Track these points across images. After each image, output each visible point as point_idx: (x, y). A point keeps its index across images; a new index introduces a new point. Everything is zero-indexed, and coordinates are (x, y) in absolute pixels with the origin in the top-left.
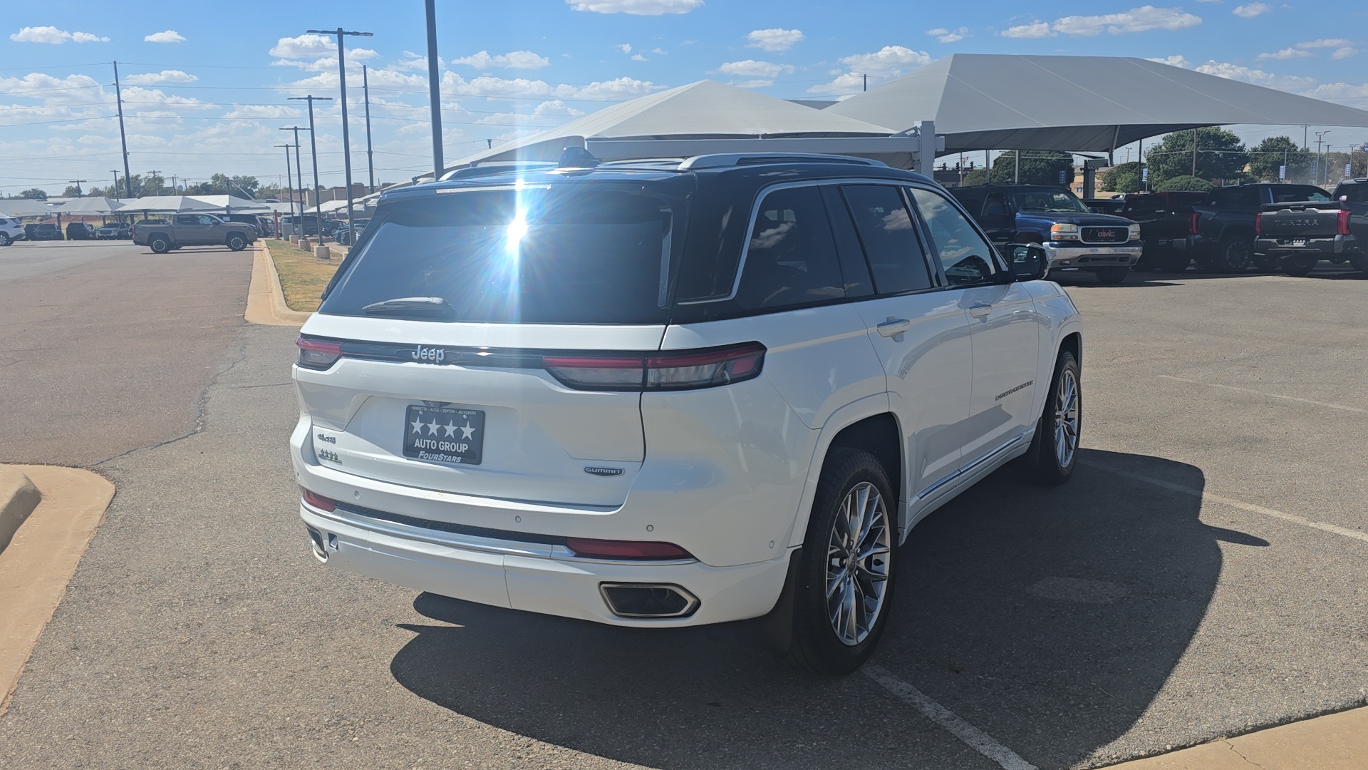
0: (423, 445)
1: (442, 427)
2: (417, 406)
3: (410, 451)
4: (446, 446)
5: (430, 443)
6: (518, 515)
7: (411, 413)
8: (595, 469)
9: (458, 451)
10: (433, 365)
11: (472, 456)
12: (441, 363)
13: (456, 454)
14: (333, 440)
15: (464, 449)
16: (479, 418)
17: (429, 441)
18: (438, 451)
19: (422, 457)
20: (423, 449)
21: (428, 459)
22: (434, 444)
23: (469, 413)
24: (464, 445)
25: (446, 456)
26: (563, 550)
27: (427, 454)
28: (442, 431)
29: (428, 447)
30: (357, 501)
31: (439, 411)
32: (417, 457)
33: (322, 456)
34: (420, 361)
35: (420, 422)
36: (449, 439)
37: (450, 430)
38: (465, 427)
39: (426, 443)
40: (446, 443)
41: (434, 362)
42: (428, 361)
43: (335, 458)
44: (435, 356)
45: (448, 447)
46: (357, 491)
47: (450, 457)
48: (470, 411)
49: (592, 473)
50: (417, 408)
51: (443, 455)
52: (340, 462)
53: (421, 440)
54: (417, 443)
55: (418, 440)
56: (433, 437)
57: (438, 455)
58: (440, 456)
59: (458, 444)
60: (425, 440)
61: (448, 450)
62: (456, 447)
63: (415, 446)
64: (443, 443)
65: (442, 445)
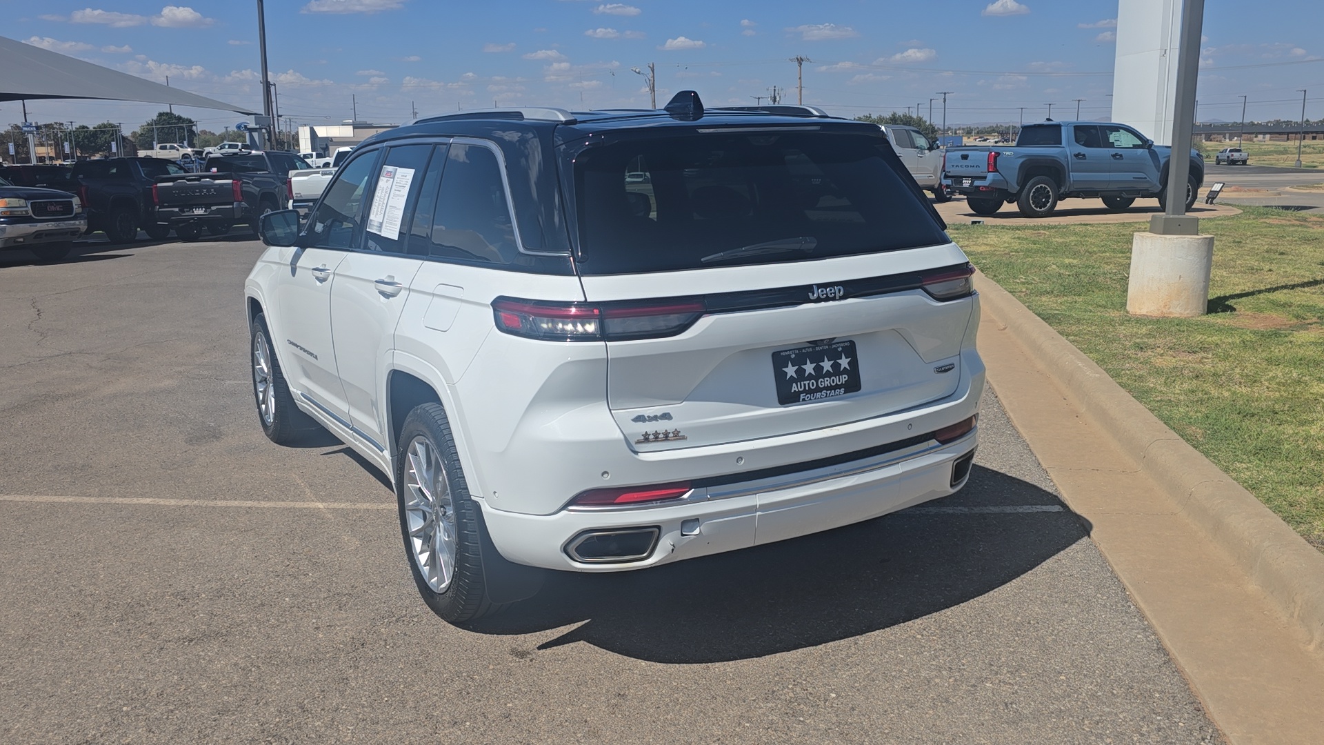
0: (801, 387)
1: (818, 365)
2: (786, 351)
3: (786, 397)
4: (827, 382)
5: (809, 384)
6: (909, 423)
7: (779, 359)
8: (941, 368)
9: (838, 383)
10: (831, 302)
11: (853, 385)
13: (837, 387)
14: (666, 416)
15: (844, 380)
16: (850, 349)
17: (807, 382)
18: (818, 390)
19: (804, 400)
20: (802, 392)
21: (810, 399)
22: (813, 383)
23: (842, 345)
24: (844, 376)
25: (828, 392)
26: (934, 442)
27: (809, 395)
28: (818, 369)
29: (807, 388)
30: (742, 467)
31: (817, 350)
32: (799, 401)
34: (818, 300)
35: (793, 366)
36: (829, 374)
37: (827, 365)
38: (841, 359)
39: (805, 385)
40: (826, 379)
41: (834, 299)
42: (827, 299)
43: (677, 436)
46: (739, 456)
47: (833, 391)
48: (843, 342)
49: (941, 372)
50: (788, 353)
51: (825, 391)
53: (799, 384)
54: (795, 388)
55: (794, 385)
56: (810, 377)
57: (820, 393)
58: (823, 393)
59: (837, 377)
60: (802, 383)
61: (829, 385)
62: (836, 379)
63: (793, 391)
64: (823, 380)
65: (821, 382)
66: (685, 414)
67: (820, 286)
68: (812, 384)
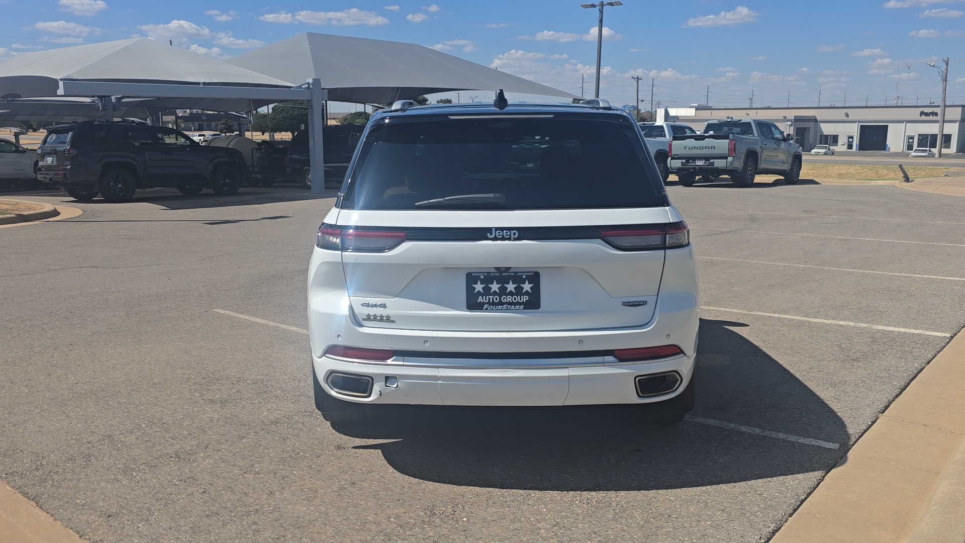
0: (486, 300)
1: (503, 286)
2: (477, 273)
3: (473, 305)
4: (509, 299)
5: (493, 298)
6: (581, 340)
7: (471, 278)
8: (629, 303)
9: (519, 301)
10: (507, 241)
11: (533, 303)
12: (515, 239)
13: (518, 303)
14: (384, 306)
15: (525, 299)
16: (535, 278)
17: (491, 297)
18: (501, 303)
19: (486, 309)
20: (486, 303)
21: (492, 309)
23: (527, 274)
24: (525, 297)
25: (509, 306)
26: (611, 358)
27: (492, 307)
28: (503, 289)
29: (491, 301)
30: (428, 347)
31: (503, 275)
32: (482, 309)
33: (364, 319)
34: (495, 239)
35: (481, 284)
36: (511, 293)
37: (511, 287)
38: (524, 284)
39: (489, 298)
40: (508, 297)
41: (509, 239)
42: (503, 239)
43: (388, 320)
44: (510, 235)
45: (510, 299)
46: (426, 340)
47: (513, 306)
48: (527, 272)
49: (627, 305)
50: (478, 274)
51: (506, 305)
52: (393, 322)
53: (484, 297)
54: (480, 299)
55: (480, 297)
56: (495, 293)
57: (502, 306)
58: (504, 306)
59: (519, 297)
60: (487, 297)
61: (511, 301)
62: (518, 299)
63: (479, 301)
64: (506, 297)
65: (504, 298)
66: (396, 306)
67: (497, 229)
68: (496, 299)
